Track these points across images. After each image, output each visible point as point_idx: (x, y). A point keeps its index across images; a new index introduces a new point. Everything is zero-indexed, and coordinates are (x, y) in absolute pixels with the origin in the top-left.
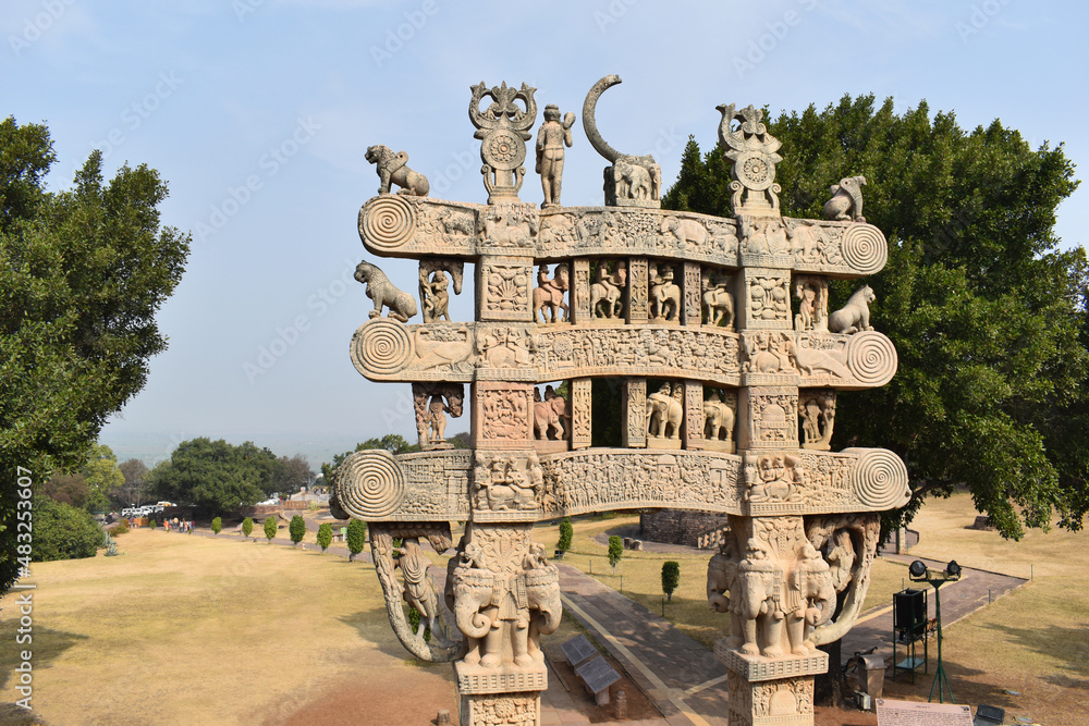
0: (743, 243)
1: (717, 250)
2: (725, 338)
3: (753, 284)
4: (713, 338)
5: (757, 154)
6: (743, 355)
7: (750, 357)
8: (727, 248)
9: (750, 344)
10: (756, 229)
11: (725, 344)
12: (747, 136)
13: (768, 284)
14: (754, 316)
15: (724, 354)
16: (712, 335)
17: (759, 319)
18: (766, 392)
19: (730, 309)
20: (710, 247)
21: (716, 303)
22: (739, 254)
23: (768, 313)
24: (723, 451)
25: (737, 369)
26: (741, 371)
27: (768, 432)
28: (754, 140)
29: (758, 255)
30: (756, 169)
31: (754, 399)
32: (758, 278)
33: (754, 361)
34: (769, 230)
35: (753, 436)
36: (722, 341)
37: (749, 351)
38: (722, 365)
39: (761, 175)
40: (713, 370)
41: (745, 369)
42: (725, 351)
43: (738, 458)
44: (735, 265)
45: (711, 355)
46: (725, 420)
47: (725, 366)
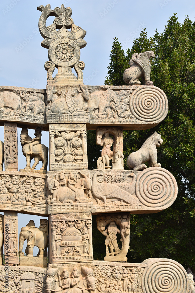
0: (48, 106)
1: (28, 113)
2: (34, 178)
3: (56, 136)
4: (24, 179)
5: (66, 40)
6: (47, 192)
7: (52, 191)
8: (36, 110)
9: (52, 181)
10: (59, 95)
11: (35, 183)
12: (59, 27)
13: (68, 136)
14: (56, 160)
15: (33, 191)
16: (24, 176)
17: (61, 162)
18: (66, 218)
19: (43, 157)
20: (23, 110)
21: (31, 152)
22: (45, 115)
23: (68, 157)
24: (36, 265)
25: (44, 201)
26: (47, 203)
27: (66, 249)
28: (63, 29)
29: (59, 114)
30: (64, 52)
31: (55, 224)
32: (60, 132)
33: (55, 195)
34: (69, 95)
35: (55, 252)
36: (32, 181)
37: (50, 187)
38: (32, 199)
39: (68, 55)
40: (25, 203)
41: (49, 201)
42: (34, 188)
43: (43, 270)
44: (43, 123)
45: (23, 191)
46: (37, 241)
47: (34, 199)
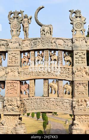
0: (73, 44)
1: (66, 47)
2: (68, 68)
3: (76, 54)
4: (65, 69)
5: (79, 22)
6: (73, 73)
7: (75, 73)
8: (69, 46)
10: (77, 40)
11: (69, 70)
12: (76, 17)
13: (80, 54)
14: (76, 63)
15: (68, 73)
16: (65, 68)
17: (78, 63)
18: (79, 82)
19: (71, 61)
21: (67, 60)
22: (72, 47)
23: (80, 62)
24: (69, 98)
25: (72, 76)
26: (73, 77)
27: (79, 93)
28: (78, 18)
29: (77, 47)
30: (78, 25)
31: (75, 84)
32: (77, 53)
33: (76, 74)
34: (80, 40)
35: (75, 93)
36: (68, 69)
37: (74, 72)
38: (68, 76)
39: (80, 27)
40: (65, 77)
41: (73, 76)
42: (69, 72)
43: (72, 99)
44: (71, 50)
45: (65, 73)
46: (69, 90)
47: (69, 76)
